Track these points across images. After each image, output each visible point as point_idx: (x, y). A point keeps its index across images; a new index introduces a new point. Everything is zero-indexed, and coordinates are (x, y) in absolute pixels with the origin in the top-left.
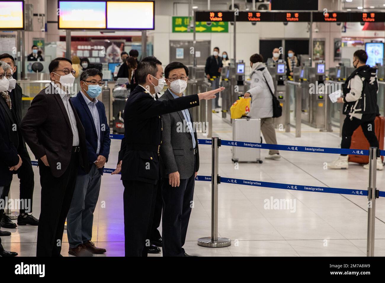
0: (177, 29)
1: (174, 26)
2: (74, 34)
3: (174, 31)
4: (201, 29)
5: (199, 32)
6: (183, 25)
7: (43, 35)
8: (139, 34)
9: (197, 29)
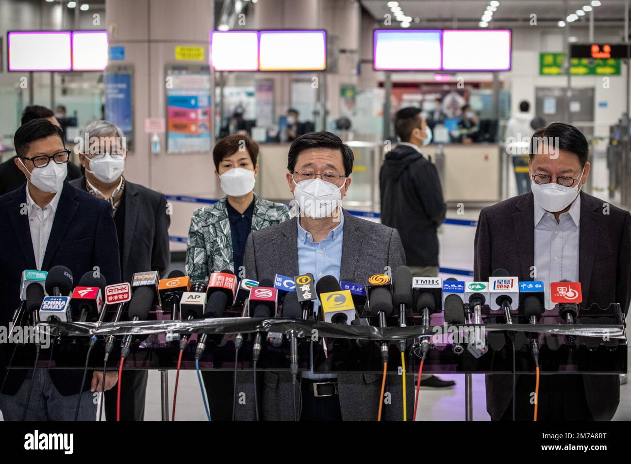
0: (546, 70)
1: (542, 65)
2: (396, 78)
3: (541, 73)
4: (582, 70)
5: (576, 75)
6: (555, 64)
7: (354, 80)
8: (489, 77)
9: (573, 70)
